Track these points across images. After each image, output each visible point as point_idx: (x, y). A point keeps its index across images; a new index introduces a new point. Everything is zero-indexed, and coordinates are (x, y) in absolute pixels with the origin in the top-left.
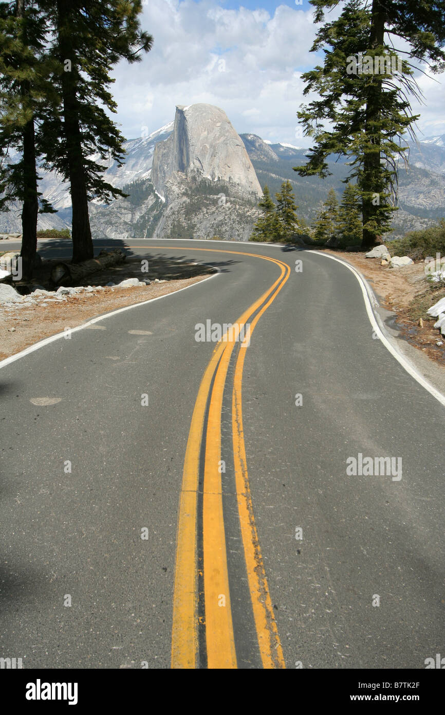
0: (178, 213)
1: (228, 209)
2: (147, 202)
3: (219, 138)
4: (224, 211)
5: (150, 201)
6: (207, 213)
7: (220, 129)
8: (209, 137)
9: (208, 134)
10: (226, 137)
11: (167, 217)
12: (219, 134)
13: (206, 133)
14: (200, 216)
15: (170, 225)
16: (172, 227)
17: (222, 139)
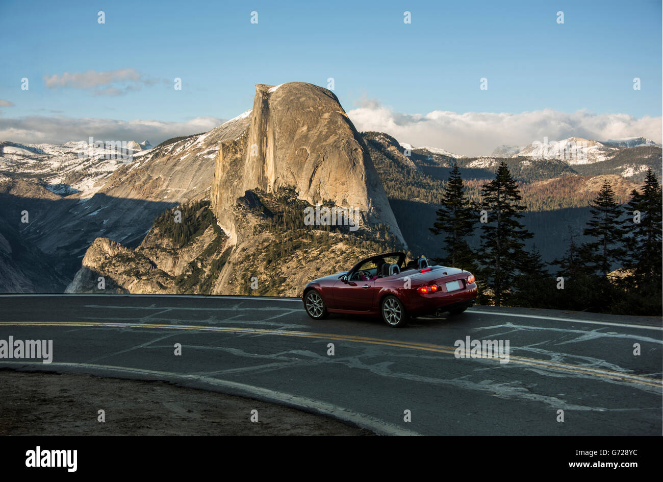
0: (254, 259)
1: (339, 253)
2: (201, 239)
3: (327, 137)
4: (332, 255)
5: (207, 237)
6: (304, 258)
7: (329, 123)
8: (309, 136)
9: (309, 130)
10: (338, 136)
11: (234, 264)
12: (326, 130)
13: (305, 128)
14: (293, 264)
15: (239, 279)
16: (243, 281)
17: (332, 139)
